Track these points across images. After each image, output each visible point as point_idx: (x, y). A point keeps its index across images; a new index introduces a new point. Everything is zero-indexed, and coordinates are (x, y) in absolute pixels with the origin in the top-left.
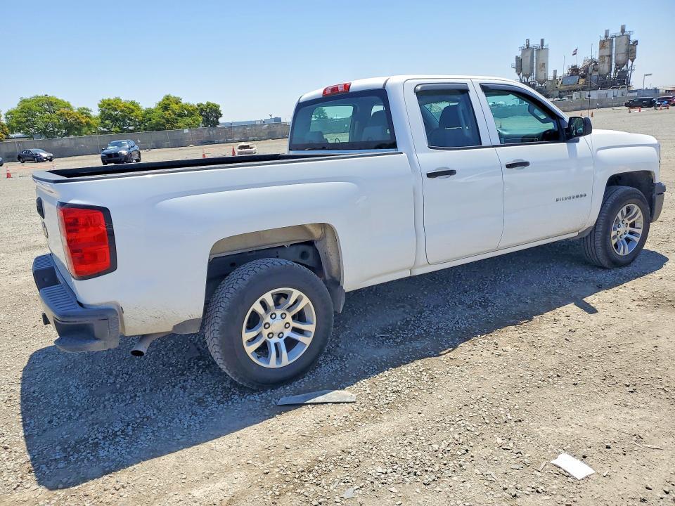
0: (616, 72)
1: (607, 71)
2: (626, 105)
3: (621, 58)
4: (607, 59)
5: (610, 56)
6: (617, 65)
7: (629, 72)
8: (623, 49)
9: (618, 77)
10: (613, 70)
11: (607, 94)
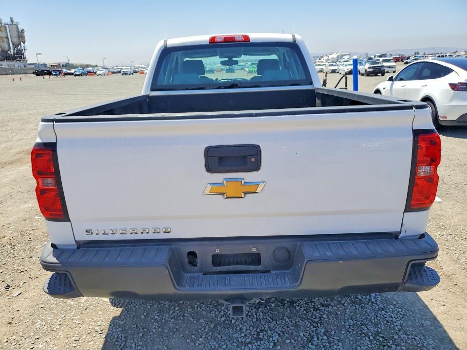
0: (14, 50)
1: (8, 48)
2: (34, 73)
3: (16, 40)
4: (5, 40)
5: (7, 38)
6: (13, 45)
7: (24, 51)
8: (15, 34)
9: (17, 54)
10: (12, 48)
11: (14, 65)
